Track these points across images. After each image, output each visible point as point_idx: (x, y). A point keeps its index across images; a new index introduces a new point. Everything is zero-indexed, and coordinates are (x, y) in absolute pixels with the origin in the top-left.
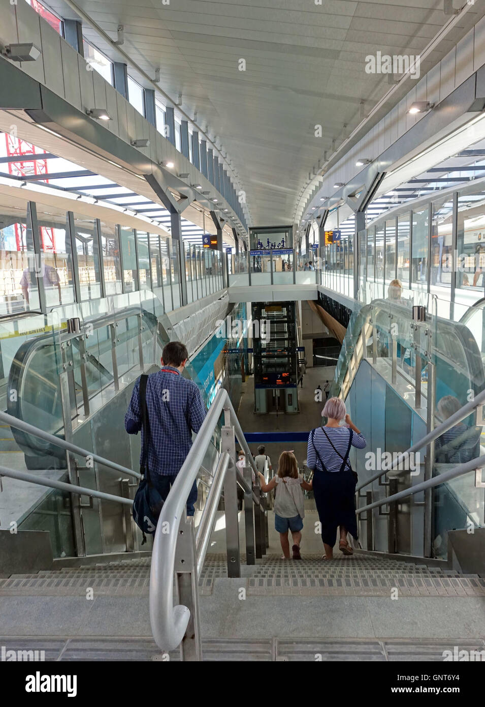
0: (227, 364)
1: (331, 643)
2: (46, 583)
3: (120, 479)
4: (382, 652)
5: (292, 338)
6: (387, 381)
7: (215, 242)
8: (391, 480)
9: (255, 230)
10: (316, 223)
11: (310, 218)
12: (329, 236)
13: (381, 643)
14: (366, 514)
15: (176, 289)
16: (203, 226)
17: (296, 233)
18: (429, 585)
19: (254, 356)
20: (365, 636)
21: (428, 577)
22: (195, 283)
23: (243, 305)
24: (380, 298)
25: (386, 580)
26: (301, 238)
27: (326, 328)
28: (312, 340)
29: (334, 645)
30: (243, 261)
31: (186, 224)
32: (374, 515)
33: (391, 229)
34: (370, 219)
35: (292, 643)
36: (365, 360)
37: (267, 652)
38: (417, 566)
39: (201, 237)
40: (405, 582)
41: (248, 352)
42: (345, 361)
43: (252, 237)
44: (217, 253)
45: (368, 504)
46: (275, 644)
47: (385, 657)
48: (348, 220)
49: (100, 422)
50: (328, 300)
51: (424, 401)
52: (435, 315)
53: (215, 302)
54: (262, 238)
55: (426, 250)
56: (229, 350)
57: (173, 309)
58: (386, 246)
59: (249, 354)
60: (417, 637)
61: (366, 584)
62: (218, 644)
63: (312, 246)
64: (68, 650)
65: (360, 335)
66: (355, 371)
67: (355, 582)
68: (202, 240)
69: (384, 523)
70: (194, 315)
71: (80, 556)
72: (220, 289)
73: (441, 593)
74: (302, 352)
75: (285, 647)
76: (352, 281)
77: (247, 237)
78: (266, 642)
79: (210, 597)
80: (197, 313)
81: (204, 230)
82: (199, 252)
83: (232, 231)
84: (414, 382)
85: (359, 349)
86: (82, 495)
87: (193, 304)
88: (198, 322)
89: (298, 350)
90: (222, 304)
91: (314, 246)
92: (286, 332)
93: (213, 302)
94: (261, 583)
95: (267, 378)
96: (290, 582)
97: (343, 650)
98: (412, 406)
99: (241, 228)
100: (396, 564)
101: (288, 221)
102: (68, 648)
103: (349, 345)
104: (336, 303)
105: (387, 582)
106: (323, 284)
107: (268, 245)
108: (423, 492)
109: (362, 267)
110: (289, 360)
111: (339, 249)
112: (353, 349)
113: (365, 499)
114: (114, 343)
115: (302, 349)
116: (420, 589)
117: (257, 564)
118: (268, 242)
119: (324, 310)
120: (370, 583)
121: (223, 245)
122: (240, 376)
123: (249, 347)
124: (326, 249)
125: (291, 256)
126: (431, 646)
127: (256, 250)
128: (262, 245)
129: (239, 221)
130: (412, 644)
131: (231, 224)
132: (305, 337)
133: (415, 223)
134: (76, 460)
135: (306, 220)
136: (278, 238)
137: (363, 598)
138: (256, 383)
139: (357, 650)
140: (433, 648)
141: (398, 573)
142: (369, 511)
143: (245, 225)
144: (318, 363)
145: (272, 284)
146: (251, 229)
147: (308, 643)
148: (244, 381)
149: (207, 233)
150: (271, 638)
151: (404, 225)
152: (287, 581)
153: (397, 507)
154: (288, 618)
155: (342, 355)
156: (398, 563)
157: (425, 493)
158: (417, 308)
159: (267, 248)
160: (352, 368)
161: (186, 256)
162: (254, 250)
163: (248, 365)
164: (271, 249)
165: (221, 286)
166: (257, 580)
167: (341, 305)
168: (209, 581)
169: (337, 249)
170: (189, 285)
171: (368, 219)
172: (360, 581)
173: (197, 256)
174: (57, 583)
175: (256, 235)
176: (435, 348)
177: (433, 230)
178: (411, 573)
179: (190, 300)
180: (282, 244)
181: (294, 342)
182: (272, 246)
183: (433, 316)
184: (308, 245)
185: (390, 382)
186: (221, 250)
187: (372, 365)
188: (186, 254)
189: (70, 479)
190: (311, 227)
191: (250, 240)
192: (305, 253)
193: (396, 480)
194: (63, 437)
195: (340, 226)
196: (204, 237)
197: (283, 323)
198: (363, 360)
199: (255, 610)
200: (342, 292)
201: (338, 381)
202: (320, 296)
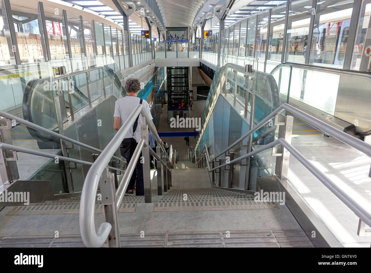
0: (154, 98)
1: (196, 234)
2: (45, 208)
3: (94, 154)
4: (221, 238)
5: (187, 86)
6: (231, 105)
7: (148, 34)
8: (231, 154)
9: (169, 29)
10: (200, 26)
11: (197, 24)
12: (206, 33)
13: (221, 234)
14: (219, 170)
15: (127, 58)
16: (141, 25)
17: (190, 32)
18: (246, 204)
19: (168, 94)
20: (213, 230)
21: (246, 200)
22: (136, 55)
23: (162, 68)
24: (230, 63)
25: (225, 202)
26: (192, 34)
27: (204, 81)
28: (196, 87)
29: (197, 235)
30: (163, 46)
31: (132, 24)
32: (222, 170)
33: (237, 31)
34: (227, 25)
35: (175, 235)
36: (221, 95)
37: (162, 240)
38: (241, 194)
39: (140, 31)
40: (234, 203)
41: (165, 92)
42: (211, 96)
43: (167, 32)
44: (149, 40)
45: (220, 165)
46: (167, 236)
47: (222, 240)
48: (216, 25)
49: (81, 124)
50: (205, 66)
51: (249, 115)
52: (257, 70)
53: (147, 66)
54: (172, 33)
55: (254, 40)
56: (155, 91)
57: (125, 69)
58: (235, 40)
59: (165, 93)
60: (239, 230)
61: (215, 204)
62: (136, 237)
63: (198, 39)
64: (54, 243)
65: (219, 82)
66: (216, 101)
67: (210, 203)
68: (141, 33)
69: (227, 174)
70: (136, 72)
71: (71, 192)
72: (150, 59)
73: (252, 208)
74: (191, 93)
75: (172, 238)
76: (217, 57)
77: (165, 33)
78: (162, 235)
79: (134, 213)
80: (138, 71)
81: (142, 28)
82: (139, 40)
83: (157, 29)
84: (244, 106)
85: (218, 90)
86: (70, 162)
87: (136, 66)
88: (139, 76)
89: (190, 92)
90: (151, 67)
91: (199, 39)
92: (184, 83)
93: (146, 66)
94: (161, 206)
95: (174, 106)
96: (176, 204)
97: (202, 237)
98: (243, 117)
99: (162, 28)
100: (231, 193)
101: (186, 24)
102: (54, 242)
103: (214, 88)
104: (209, 68)
105: (225, 203)
106: (203, 59)
107: (176, 37)
108: (246, 159)
109: (222, 49)
110: (185, 96)
111: (211, 41)
112: (215, 90)
113: (219, 163)
114: (88, 82)
115: (192, 91)
116: (242, 206)
117: (163, 195)
118: (175, 36)
119: (202, 71)
120: (217, 204)
121: (152, 36)
122: (161, 105)
123: (165, 90)
124: (205, 41)
125: (187, 44)
126: (246, 234)
127: (169, 40)
128: (172, 37)
129: (160, 24)
130: (237, 233)
131: (156, 25)
132: (193, 85)
133: (249, 29)
134: (66, 144)
135: (195, 24)
136: (180, 34)
137: (213, 211)
138: (168, 108)
139: (209, 237)
140: (247, 235)
141: (232, 198)
142: (220, 168)
143: (164, 26)
144: (199, 99)
145: (177, 57)
146: (167, 28)
147: (184, 235)
148: (162, 107)
149: (143, 29)
150: (165, 233)
151: (244, 29)
152: (175, 204)
153: (233, 167)
154: (174, 223)
155: (210, 93)
156: (232, 192)
157: (247, 160)
158: (248, 66)
159: (175, 38)
160: (214, 100)
161: (132, 42)
162: (168, 39)
163: (165, 99)
164: (177, 39)
165: (151, 58)
166: (159, 204)
167: (211, 69)
168: (134, 205)
169: (210, 40)
170: (133, 56)
171: (226, 25)
172: (212, 203)
173: (138, 42)
174: (51, 208)
175: (169, 32)
176: (255, 91)
177: (258, 32)
178: (238, 198)
179: (134, 64)
180: (182, 37)
181: (187, 88)
182: (177, 37)
183: (256, 71)
184: (196, 38)
185: (232, 105)
186: (151, 39)
187: (224, 97)
188: (132, 40)
189: (63, 153)
190: (197, 29)
191: (166, 35)
192: (194, 42)
193: (233, 153)
194: (58, 132)
195: (212, 29)
196: (142, 31)
197: (183, 78)
198: (220, 95)
199: (157, 219)
200: (212, 63)
201: (208, 106)
202: (201, 65)
